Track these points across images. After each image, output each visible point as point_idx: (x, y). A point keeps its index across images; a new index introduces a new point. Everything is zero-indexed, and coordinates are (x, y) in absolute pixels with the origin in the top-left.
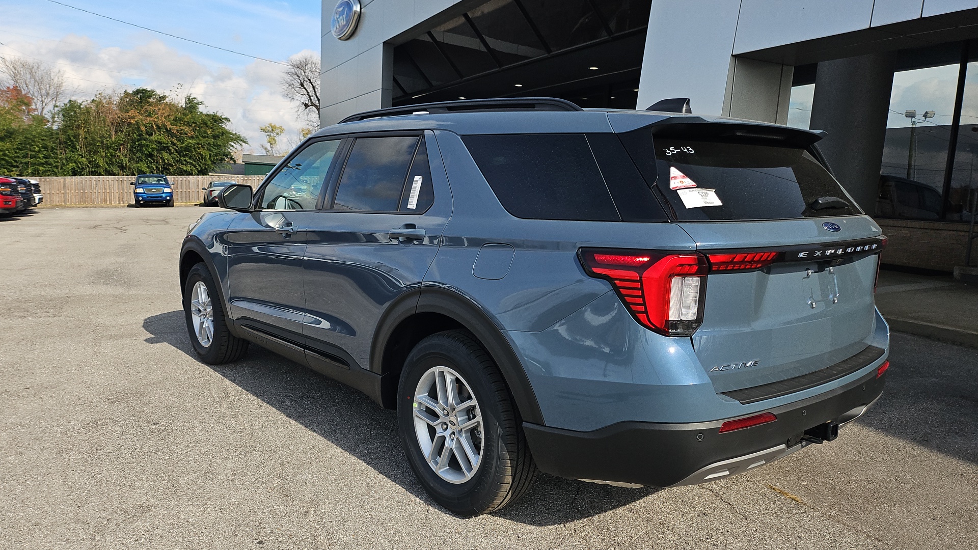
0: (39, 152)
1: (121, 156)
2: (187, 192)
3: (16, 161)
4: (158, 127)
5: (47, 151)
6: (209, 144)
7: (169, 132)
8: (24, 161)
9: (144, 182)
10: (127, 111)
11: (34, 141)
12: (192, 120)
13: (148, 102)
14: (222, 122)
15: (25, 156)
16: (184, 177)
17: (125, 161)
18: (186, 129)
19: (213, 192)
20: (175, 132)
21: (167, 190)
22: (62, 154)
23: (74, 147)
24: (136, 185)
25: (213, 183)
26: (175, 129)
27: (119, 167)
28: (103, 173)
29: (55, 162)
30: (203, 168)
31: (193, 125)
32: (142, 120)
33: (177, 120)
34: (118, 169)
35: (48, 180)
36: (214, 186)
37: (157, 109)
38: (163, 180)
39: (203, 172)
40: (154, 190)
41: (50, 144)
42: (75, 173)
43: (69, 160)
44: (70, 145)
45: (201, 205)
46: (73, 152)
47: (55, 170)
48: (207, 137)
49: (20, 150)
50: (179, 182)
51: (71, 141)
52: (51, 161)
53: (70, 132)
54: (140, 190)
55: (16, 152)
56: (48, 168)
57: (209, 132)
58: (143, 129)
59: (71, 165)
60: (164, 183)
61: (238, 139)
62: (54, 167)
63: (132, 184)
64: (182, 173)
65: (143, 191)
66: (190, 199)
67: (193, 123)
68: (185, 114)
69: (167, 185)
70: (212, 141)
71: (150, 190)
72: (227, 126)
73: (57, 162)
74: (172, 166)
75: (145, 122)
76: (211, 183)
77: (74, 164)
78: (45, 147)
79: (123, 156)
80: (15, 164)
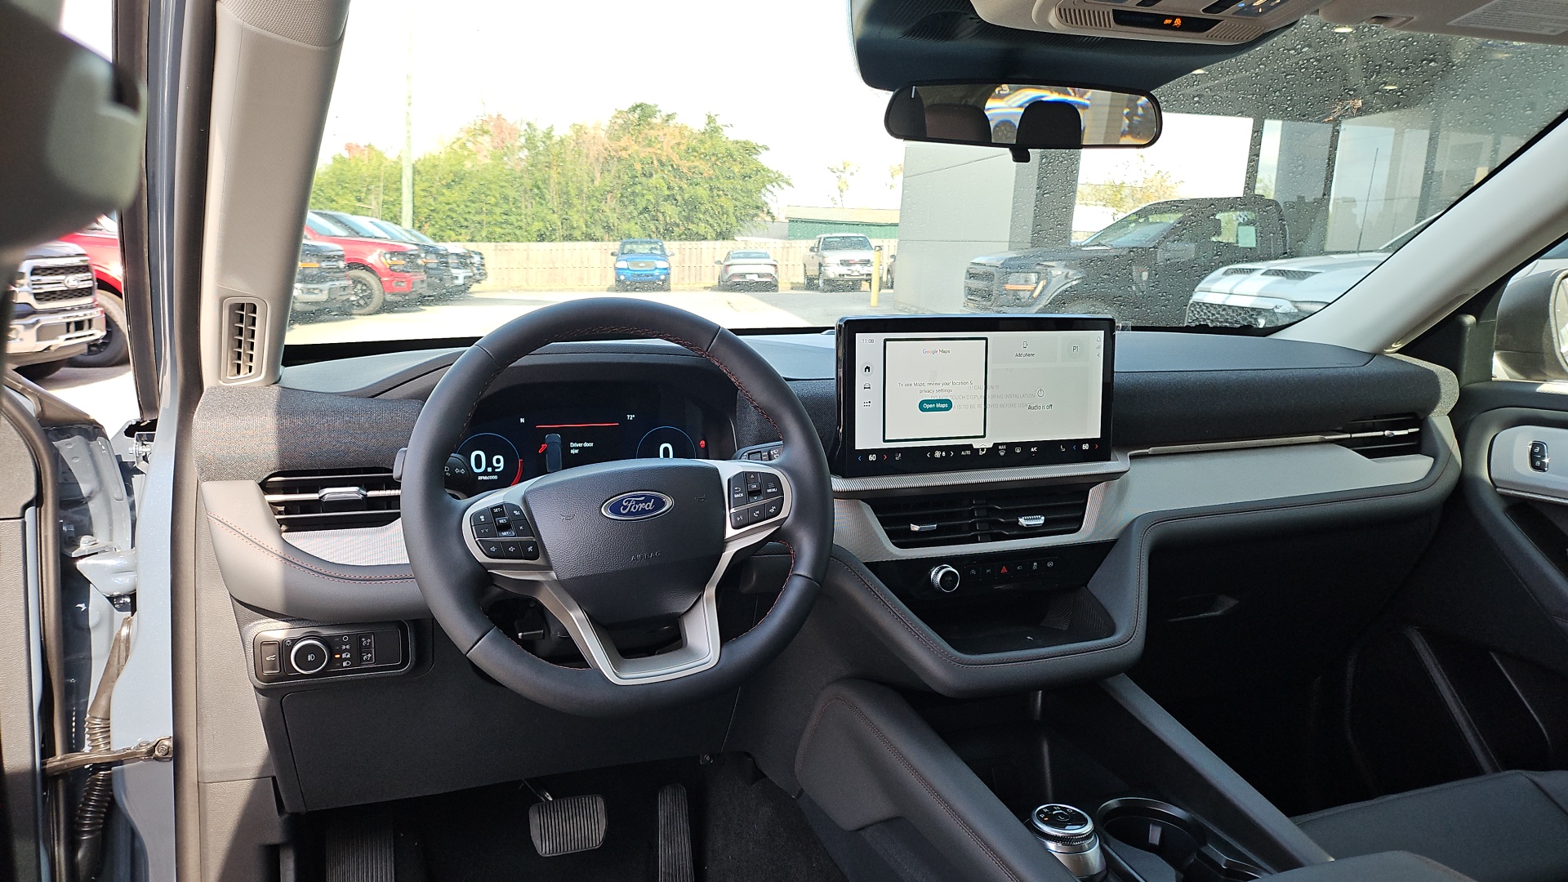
0: (496, 205)
1: (607, 210)
2: (698, 268)
3: (466, 220)
4: (662, 164)
5: (508, 203)
6: (734, 189)
7: (676, 170)
8: (478, 218)
9: (631, 252)
10: (619, 139)
11: (490, 189)
12: (712, 151)
13: (649, 124)
14: (757, 153)
15: (478, 213)
16: (694, 244)
17: (613, 219)
18: (703, 166)
19: (730, 267)
20: (685, 171)
21: (661, 264)
22: (529, 208)
23: (542, 197)
24: (620, 254)
25: (731, 253)
26: (684, 165)
27: (604, 227)
28: (580, 238)
29: (518, 221)
30: (724, 229)
31: (713, 159)
32: (637, 152)
33: (691, 151)
34: (602, 230)
35: (506, 248)
36: (733, 258)
37: (661, 134)
38: (659, 247)
39: (722, 236)
40: (641, 265)
41: (511, 193)
42: (542, 238)
43: (535, 216)
44: (537, 195)
45: (713, 289)
46: (541, 204)
47: (518, 232)
48: (733, 178)
49: (473, 202)
50: (687, 251)
51: (539, 188)
52: (513, 219)
53: (537, 174)
54: (623, 264)
55: (467, 206)
56: (508, 229)
57: (737, 170)
58: (638, 166)
59: (537, 225)
60: (659, 252)
61: (778, 180)
62: (516, 228)
63: (612, 254)
64: (690, 236)
65: (626, 267)
66: (701, 279)
67: (713, 154)
68: (702, 142)
69: (664, 256)
70: (739, 184)
71: (636, 265)
72: (764, 159)
73: (521, 221)
74: (678, 226)
75: (642, 155)
76: (729, 253)
77: (541, 224)
78: (506, 199)
79: (610, 210)
80: (465, 224)
